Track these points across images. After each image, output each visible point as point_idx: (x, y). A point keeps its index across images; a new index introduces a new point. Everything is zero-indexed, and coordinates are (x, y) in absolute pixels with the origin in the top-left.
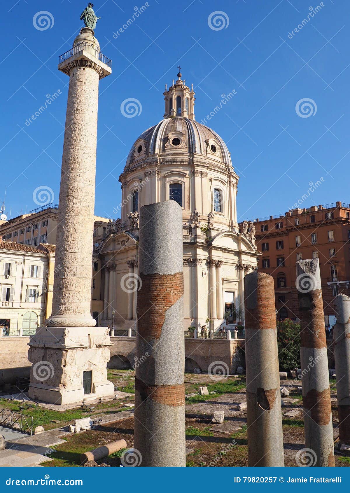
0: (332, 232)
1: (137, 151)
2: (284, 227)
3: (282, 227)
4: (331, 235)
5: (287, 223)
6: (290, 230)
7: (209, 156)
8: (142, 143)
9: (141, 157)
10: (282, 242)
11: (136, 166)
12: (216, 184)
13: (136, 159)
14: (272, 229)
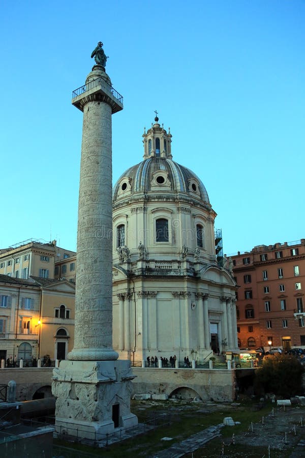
0: (298, 267)
1: (121, 188)
2: (252, 262)
3: (249, 262)
4: (297, 270)
5: (254, 259)
6: (257, 265)
7: (191, 194)
8: (126, 181)
9: (126, 194)
10: (250, 277)
11: (122, 202)
12: (198, 221)
13: (120, 197)
14: (240, 264)
